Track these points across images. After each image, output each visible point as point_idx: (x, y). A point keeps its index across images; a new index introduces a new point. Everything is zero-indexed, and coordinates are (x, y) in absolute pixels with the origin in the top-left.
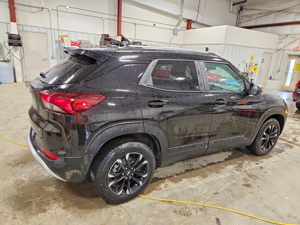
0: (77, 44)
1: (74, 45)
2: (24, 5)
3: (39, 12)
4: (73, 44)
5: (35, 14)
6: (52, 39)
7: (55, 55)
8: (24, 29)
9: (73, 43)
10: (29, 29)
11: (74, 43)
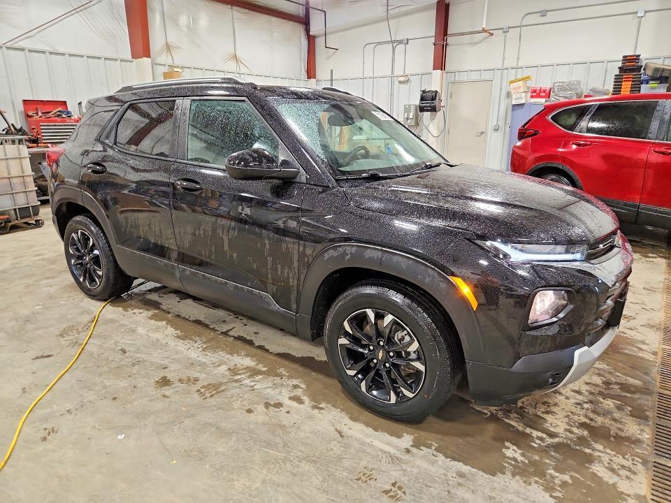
0: (543, 94)
1: (538, 96)
2: (463, 34)
3: (486, 40)
4: (535, 94)
5: (480, 45)
6: (501, 89)
7: (501, 123)
8: (457, 79)
9: (535, 91)
10: (464, 77)
11: (538, 92)
